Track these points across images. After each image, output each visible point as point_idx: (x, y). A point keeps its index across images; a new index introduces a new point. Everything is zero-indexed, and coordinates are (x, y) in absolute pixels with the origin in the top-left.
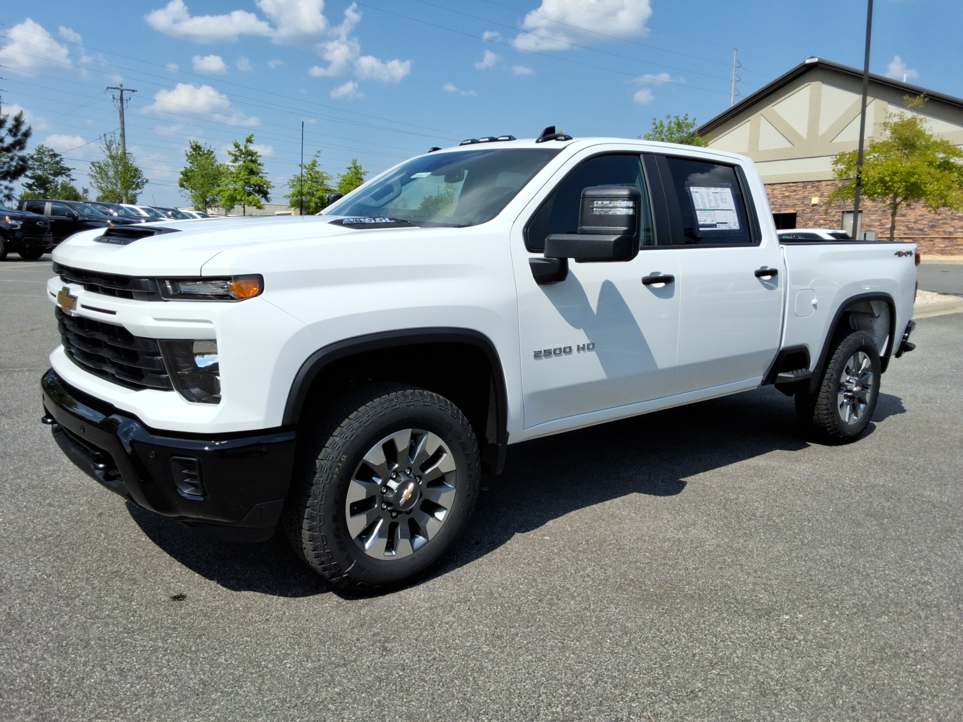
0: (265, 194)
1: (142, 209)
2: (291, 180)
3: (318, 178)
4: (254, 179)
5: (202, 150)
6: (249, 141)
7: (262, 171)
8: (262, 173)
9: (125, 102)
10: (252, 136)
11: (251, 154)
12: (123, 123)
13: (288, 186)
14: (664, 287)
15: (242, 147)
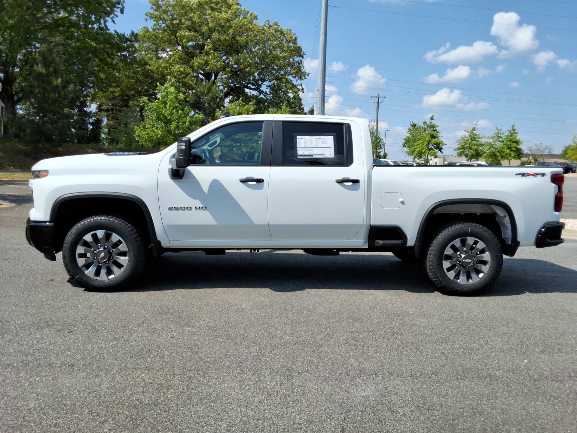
0: (440, 149)
1: (391, 161)
2: (459, 140)
3: (475, 138)
4: (434, 141)
5: (417, 126)
6: (432, 119)
7: (439, 136)
8: (440, 137)
9: (380, 103)
10: (433, 116)
11: (433, 126)
12: (378, 115)
13: (456, 144)
14: (256, 184)
15: (428, 123)
